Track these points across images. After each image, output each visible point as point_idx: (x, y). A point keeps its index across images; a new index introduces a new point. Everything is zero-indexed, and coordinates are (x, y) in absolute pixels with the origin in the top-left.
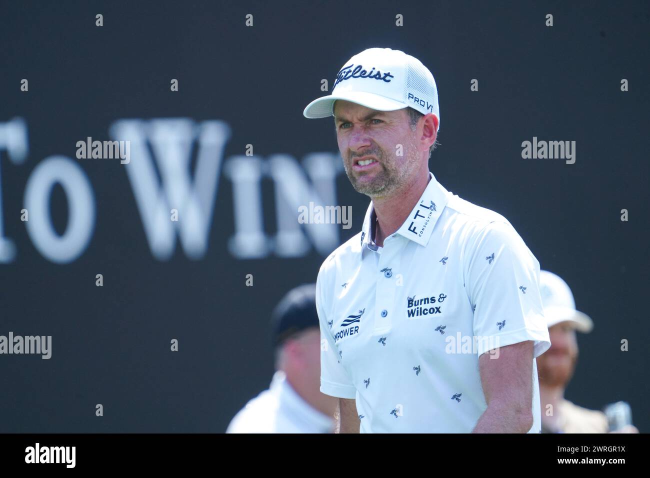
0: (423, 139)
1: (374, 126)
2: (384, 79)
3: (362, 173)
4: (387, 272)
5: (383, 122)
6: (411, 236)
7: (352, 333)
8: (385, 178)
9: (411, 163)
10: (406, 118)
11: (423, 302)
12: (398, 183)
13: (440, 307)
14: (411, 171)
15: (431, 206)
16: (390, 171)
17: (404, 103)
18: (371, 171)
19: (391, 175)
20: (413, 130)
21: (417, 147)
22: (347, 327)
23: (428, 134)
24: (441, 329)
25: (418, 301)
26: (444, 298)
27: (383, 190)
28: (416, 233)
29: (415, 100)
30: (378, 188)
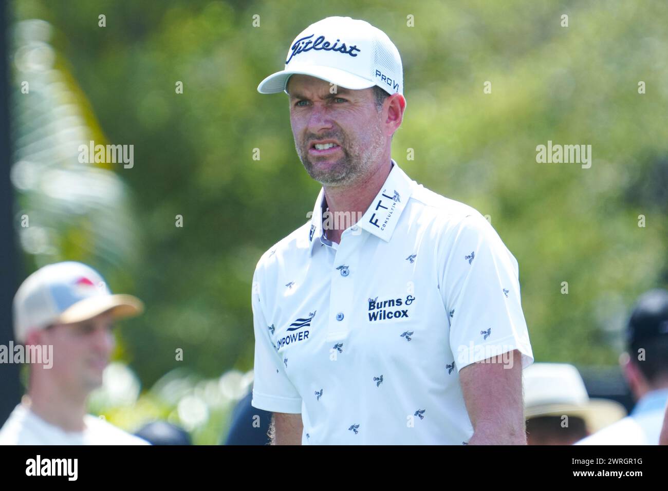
0: (387, 122)
1: (336, 105)
2: (350, 52)
3: (320, 159)
4: (344, 270)
5: (347, 101)
6: (372, 229)
7: (300, 338)
8: (346, 164)
9: (375, 149)
10: (371, 97)
11: (387, 304)
12: (360, 171)
13: (407, 311)
14: (374, 158)
15: (395, 196)
16: (353, 157)
17: (371, 80)
18: (331, 157)
19: (354, 162)
20: (379, 112)
21: (381, 130)
22: (295, 332)
23: (393, 117)
24: (407, 336)
25: (381, 303)
26: (412, 300)
27: (343, 178)
28: (378, 227)
29: (382, 78)
30: (338, 176)
